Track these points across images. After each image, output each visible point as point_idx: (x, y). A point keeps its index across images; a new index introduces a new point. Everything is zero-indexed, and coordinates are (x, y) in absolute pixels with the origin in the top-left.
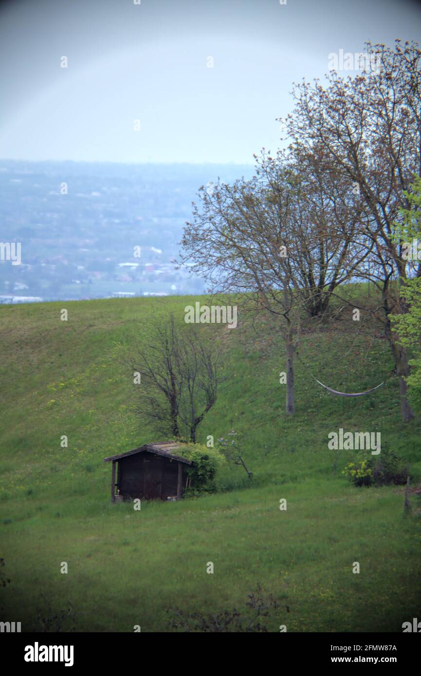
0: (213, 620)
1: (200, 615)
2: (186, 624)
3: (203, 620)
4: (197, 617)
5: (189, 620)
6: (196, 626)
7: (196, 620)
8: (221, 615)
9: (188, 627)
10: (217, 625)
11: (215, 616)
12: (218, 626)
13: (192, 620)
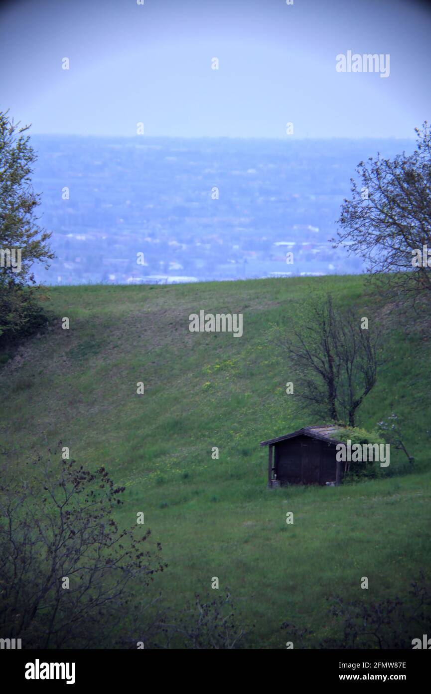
0: (374, 608)
1: (361, 603)
2: (347, 612)
3: (365, 608)
4: (357, 605)
5: (350, 607)
6: (358, 614)
7: (357, 608)
8: (383, 603)
9: (348, 615)
10: (379, 613)
11: (377, 605)
12: (380, 615)
13: (353, 608)
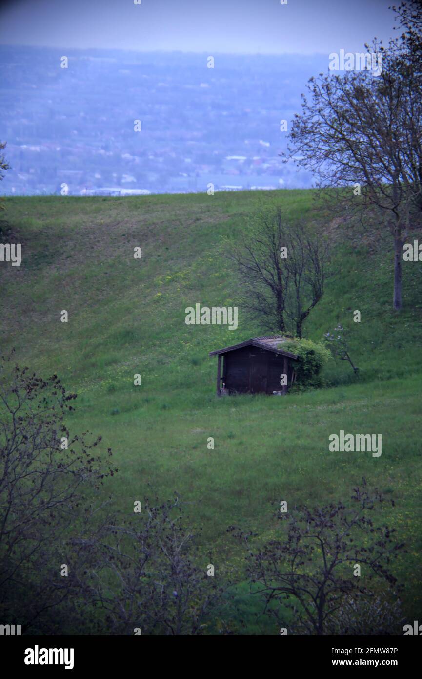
0: (318, 512)
1: (305, 508)
2: (291, 516)
3: (308, 512)
4: (301, 509)
5: (294, 512)
6: (301, 518)
7: (301, 512)
8: (327, 507)
9: (293, 519)
10: (322, 517)
11: (320, 509)
12: (323, 519)
13: (297, 512)
